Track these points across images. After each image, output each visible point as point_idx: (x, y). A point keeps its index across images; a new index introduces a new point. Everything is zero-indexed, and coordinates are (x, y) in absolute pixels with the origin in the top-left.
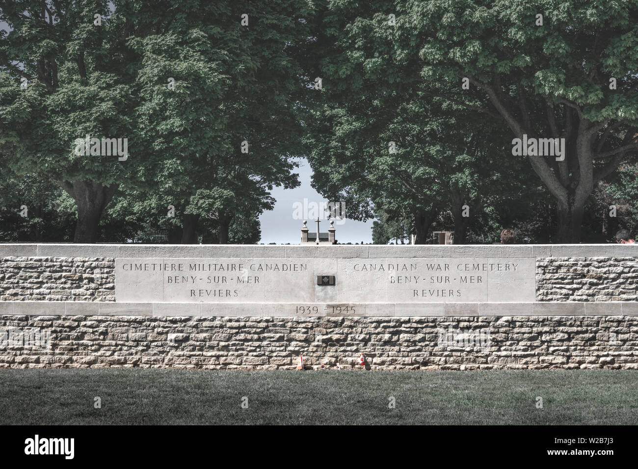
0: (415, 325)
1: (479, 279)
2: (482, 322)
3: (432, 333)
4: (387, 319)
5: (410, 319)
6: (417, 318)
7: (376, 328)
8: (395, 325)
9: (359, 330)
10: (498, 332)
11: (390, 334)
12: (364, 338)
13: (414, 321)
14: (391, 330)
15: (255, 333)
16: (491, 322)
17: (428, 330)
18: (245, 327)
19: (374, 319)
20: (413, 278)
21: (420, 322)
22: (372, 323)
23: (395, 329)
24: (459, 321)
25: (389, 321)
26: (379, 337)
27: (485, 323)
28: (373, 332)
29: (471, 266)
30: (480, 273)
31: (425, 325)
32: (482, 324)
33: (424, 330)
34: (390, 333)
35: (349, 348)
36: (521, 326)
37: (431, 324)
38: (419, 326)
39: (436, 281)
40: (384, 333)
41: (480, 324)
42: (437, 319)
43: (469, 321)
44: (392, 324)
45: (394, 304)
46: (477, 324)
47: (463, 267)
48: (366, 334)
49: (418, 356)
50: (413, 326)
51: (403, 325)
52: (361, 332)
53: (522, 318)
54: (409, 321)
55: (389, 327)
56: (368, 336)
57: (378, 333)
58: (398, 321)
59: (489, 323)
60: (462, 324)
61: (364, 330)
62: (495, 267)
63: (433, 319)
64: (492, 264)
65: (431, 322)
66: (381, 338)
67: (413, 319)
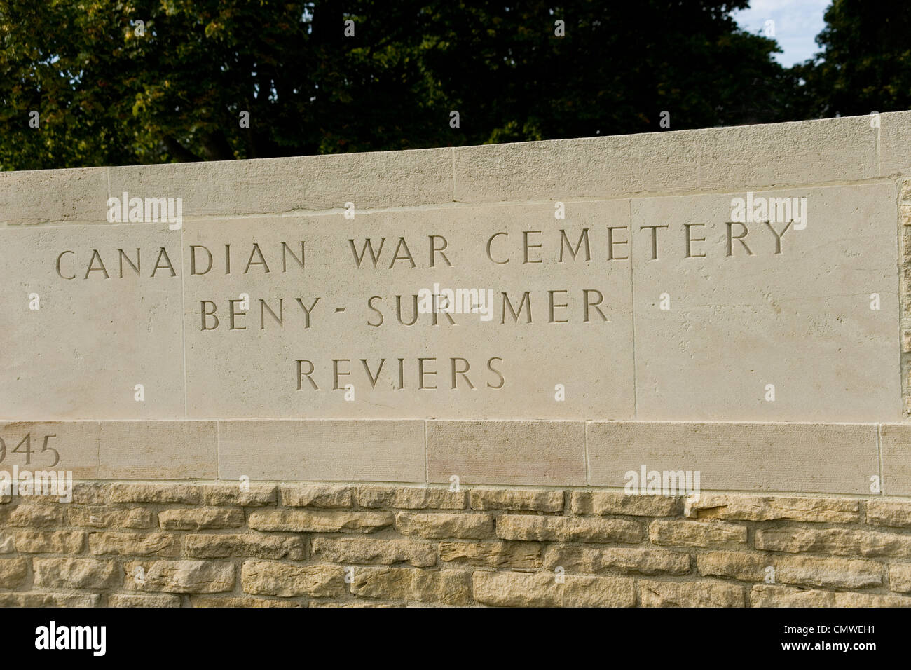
0: (298, 520)
1: (591, 303)
2: (606, 515)
3: (374, 559)
4: (178, 488)
5: (276, 493)
6: (305, 490)
7: (140, 529)
8: (220, 515)
9: (75, 540)
10: (692, 570)
11: (196, 557)
12: (93, 575)
13: (295, 502)
14: (202, 539)
16: (651, 518)
17: (359, 546)
19: (135, 488)
20: (291, 303)
21: (314, 506)
22: (123, 505)
23: (219, 538)
24: (495, 509)
25: (193, 501)
26: (156, 567)
27: (620, 525)
28: (127, 548)
29: (550, 241)
30: (595, 273)
31: (341, 520)
32: (609, 525)
33: (340, 544)
34: (197, 554)
36: (818, 549)
37: (374, 519)
38: (321, 522)
39: (390, 315)
40: (173, 552)
41: (595, 525)
42: (393, 493)
43: (541, 509)
44: (203, 515)
45: (211, 426)
46: (583, 526)
47: (510, 246)
48: (102, 557)
50: (291, 526)
51: (253, 519)
52: (84, 548)
53: (821, 507)
54: (273, 501)
55: (191, 527)
56: (109, 568)
57: (150, 556)
58: (226, 499)
59: (646, 519)
60: (512, 526)
61: (93, 539)
62: (671, 239)
63: (379, 495)
64: (654, 228)
65: (369, 509)
66: (161, 576)
67: (289, 490)
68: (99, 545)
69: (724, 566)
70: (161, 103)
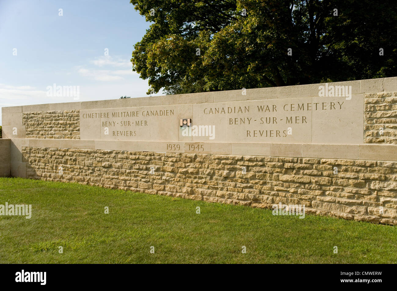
0: (246, 163)
1: (304, 119)
2: (305, 163)
3: (261, 171)
4: (225, 156)
5: (243, 157)
6: (247, 157)
7: (218, 164)
8: (232, 162)
9: (206, 166)
10: (322, 175)
11: (228, 170)
12: (210, 173)
13: (246, 160)
14: (229, 167)
15: (144, 164)
16: (314, 164)
17: (258, 169)
18: (138, 159)
19: (217, 156)
20: (246, 119)
21: (250, 160)
22: (215, 159)
23: (232, 166)
24: (284, 162)
25: (227, 159)
26: (220, 172)
27: (308, 165)
28: (216, 168)
29: (296, 106)
30: (305, 113)
31: (255, 163)
32: (305, 165)
33: (254, 168)
34: (228, 169)
35: (200, 181)
36: (346, 171)
37: (260, 163)
38: (251, 164)
39: (265, 122)
40: (224, 169)
41: (303, 165)
42: (264, 158)
43: (293, 162)
44: (229, 162)
45: (231, 144)
46: (301, 165)
47: (288, 107)
48: (211, 169)
49: (250, 192)
50: (245, 164)
51: (238, 163)
52: (208, 168)
53: (346, 162)
54: (242, 159)
55: (227, 164)
56: (212, 172)
57: (219, 169)
58: (233, 159)
59: (312, 164)
60: (287, 165)
61: (210, 166)
62: (320, 106)
63: (262, 158)
64: (317, 104)
65: (260, 161)
66: (221, 174)
67: (245, 157)
68: (211, 167)
69: (327, 174)
70: (255, 67)
